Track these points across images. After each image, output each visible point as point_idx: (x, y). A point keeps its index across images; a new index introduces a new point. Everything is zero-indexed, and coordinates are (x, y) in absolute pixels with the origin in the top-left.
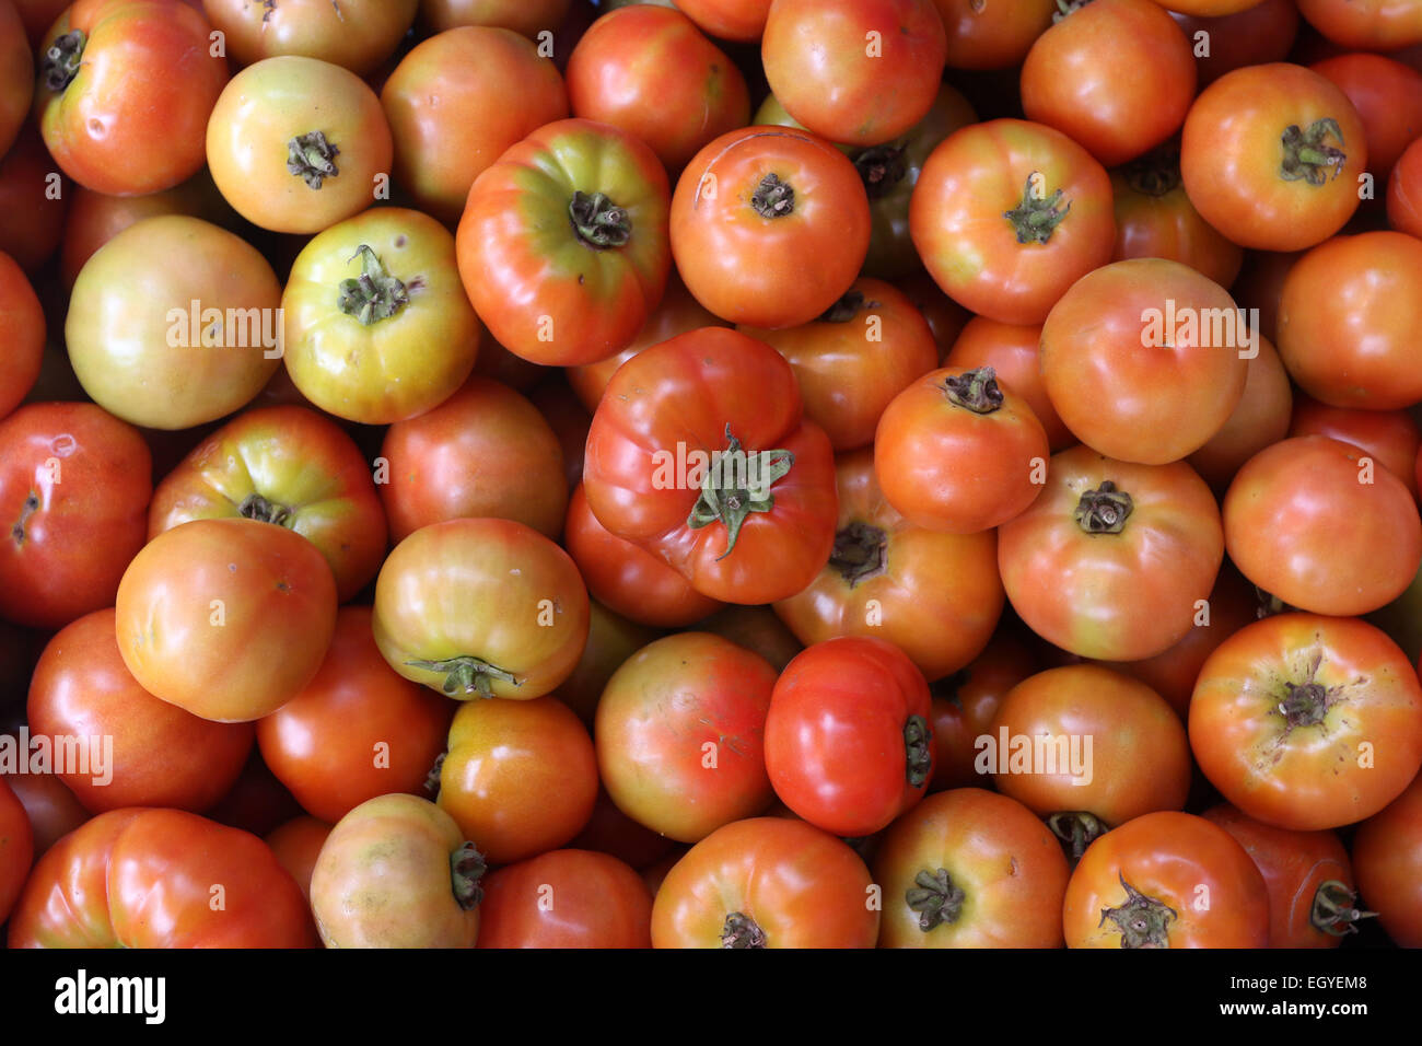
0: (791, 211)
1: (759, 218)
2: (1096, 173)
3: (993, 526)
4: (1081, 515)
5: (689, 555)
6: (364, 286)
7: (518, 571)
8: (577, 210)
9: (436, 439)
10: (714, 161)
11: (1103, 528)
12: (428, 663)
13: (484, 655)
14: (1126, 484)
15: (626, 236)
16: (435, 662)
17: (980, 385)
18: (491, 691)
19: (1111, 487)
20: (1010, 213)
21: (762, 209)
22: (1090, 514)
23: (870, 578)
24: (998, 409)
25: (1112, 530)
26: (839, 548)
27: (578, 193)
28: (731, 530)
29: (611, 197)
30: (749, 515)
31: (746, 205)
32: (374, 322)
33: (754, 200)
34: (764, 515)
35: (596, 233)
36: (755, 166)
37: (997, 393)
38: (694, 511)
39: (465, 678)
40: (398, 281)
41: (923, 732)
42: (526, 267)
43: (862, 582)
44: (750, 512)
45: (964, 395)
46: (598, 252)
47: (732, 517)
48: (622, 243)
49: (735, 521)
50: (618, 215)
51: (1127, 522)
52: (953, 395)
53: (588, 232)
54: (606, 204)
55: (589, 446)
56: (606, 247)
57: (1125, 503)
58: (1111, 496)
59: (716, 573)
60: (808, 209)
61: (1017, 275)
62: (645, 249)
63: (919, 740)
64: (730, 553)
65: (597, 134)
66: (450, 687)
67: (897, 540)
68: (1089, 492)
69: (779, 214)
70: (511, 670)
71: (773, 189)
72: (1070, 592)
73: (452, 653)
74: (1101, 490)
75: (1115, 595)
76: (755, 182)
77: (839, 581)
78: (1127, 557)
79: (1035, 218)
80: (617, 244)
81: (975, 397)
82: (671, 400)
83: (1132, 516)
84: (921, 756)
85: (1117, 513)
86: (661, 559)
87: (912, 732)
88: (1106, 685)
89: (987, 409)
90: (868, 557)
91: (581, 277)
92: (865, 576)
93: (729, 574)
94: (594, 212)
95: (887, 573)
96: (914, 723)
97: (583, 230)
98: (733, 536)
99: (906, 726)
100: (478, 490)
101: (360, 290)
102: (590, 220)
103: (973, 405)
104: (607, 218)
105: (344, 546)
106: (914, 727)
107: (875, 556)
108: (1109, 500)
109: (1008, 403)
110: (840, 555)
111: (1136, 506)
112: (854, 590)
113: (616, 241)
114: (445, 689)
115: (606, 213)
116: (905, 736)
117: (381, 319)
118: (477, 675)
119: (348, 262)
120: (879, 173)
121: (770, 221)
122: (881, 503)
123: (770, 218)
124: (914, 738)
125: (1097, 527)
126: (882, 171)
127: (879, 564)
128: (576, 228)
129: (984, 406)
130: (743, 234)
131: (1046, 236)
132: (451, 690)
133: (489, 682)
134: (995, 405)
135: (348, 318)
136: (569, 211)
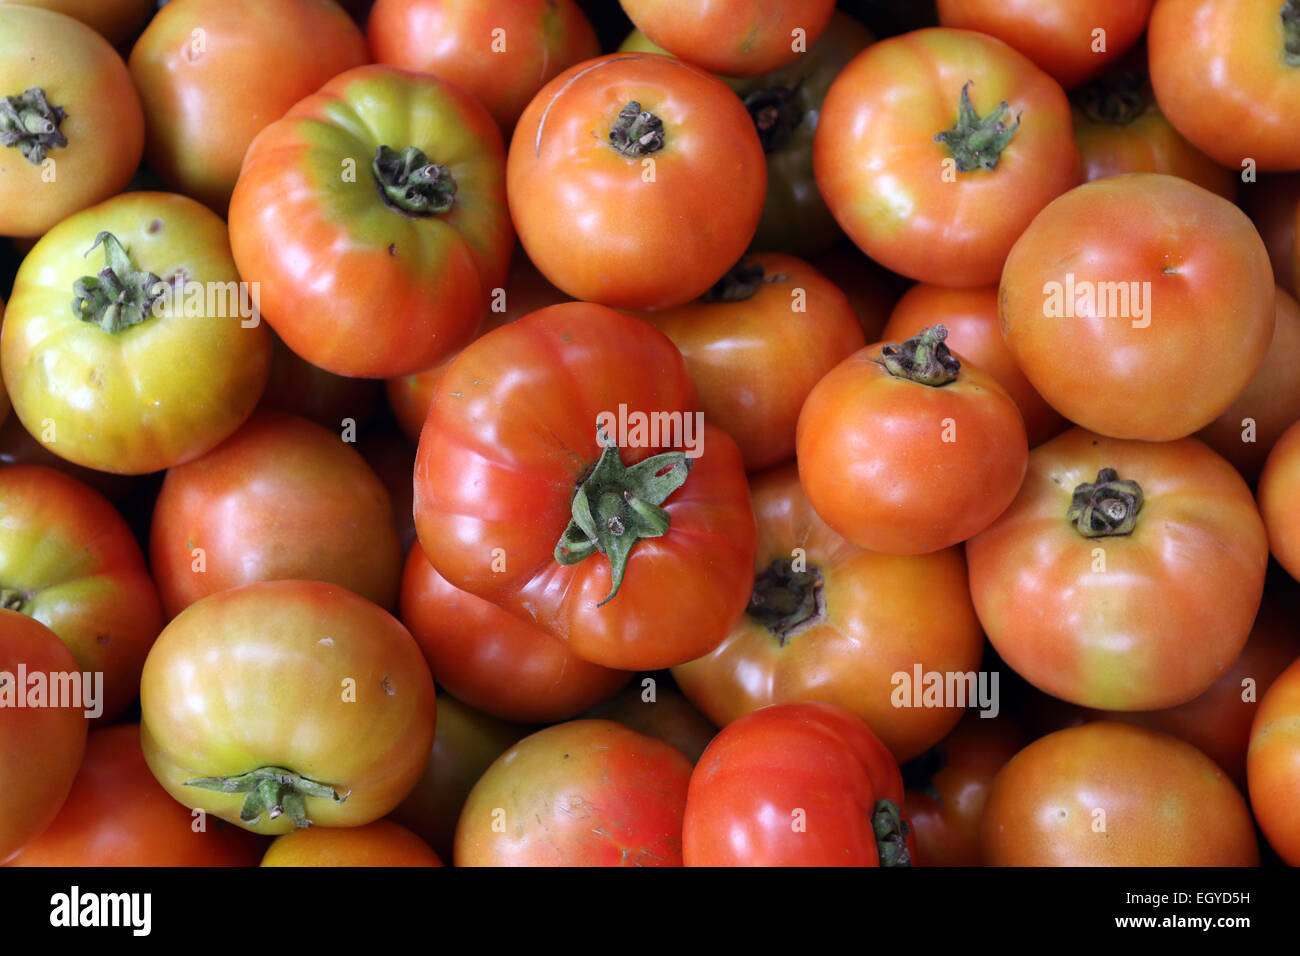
0: (661, 147)
1: (621, 157)
2: (1045, 85)
3: (961, 541)
4: (1077, 514)
5: (562, 606)
6: (106, 283)
7: (330, 640)
8: (384, 168)
9: (219, 490)
10: (557, 95)
11: (1109, 528)
12: (215, 781)
13: (289, 763)
14: (1131, 470)
15: (450, 198)
16: (225, 779)
17: (928, 349)
18: (307, 816)
19: (1112, 476)
20: (944, 134)
21: (623, 147)
22: (1089, 512)
23: (805, 629)
24: (953, 380)
25: (1121, 529)
26: (761, 592)
27: (384, 148)
28: (614, 565)
29: (428, 153)
30: (637, 543)
31: (602, 144)
32: (123, 329)
33: (612, 136)
34: (657, 541)
35: (409, 195)
36: (612, 95)
37: (952, 359)
38: (563, 540)
39: (268, 795)
40: (152, 274)
41: (898, 822)
42: (318, 238)
43: (795, 636)
44: (639, 539)
45: (908, 365)
46: (414, 219)
47: (615, 547)
48: (445, 208)
49: (619, 551)
50: (437, 171)
51: (1139, 517)
52: (894, 366)
53: (398, 192)
54: (420, 160)
55: (417, 469)
56: (423, 214)
57: (1134, 493)
58: (1114, 486)
59: (600, 627)
60: (684, 144)
61: (958, 221)
62: (477, 218)
63: (892, 832)
64: (615, 594)
65: (406, 82)
66: (249, 814)
67: (836, 576)
68: (1085, 485)
69: (646, 150)
70: (326, 779)
71: (634, 118)
72: (1073, 619)
73: (248, 763)
74: (1098, 482)
75: (1135, 616)
76: (610, 114)
77: (764, 637)
78: (1147, 563)
79: (976, 140)
80: (438, 209)
81: (923, 367)
82: (521, 391)
83: (1144, 512)
84: (897, 854)
85: (1127, 505)
86: (524, 616)
87: (883, 821)
88: (1133, 744)
89: (942, 380)
90: (800, 602)
91: (391, 248)
92: (798, 628)
93: (617, 627)
94: (407, 170)
95: (826, 620)
96: (885, 810)
97: (392, 190)
98: (618, 571)
99: (874, 814)
100: (278, 549)
101: (101, 290)
102: (401, 180)
103: (921, 375)
104: (423, 175)
105: (100, 638)
106: (885, 815)
107: (809, 600)
108: (1112, 491)
109: (966, 374)
110: (763, 600)
111: (1148, 497)
112: (786, 647)
113: (437, 206)
114: (242, 817)
115: (422, 169)
116: (875, 829)
117: (132, 326)
118: (286, 790)
119: (85, 256)
120: (769, 117)
121: (635, 160)
122: (810, 529)
123: (635, 157)
124: (886, 829)
125: (1102, 528)
126: (774, 114)
127: (815, 610)
128: (383, 192)
129: (936, 375)
130: (600, 181)
131: (993, 162)
132: (252, 817)
133: (303, 804)
134: (951, 374)
135: (87, 327)
136: (372, 168)
